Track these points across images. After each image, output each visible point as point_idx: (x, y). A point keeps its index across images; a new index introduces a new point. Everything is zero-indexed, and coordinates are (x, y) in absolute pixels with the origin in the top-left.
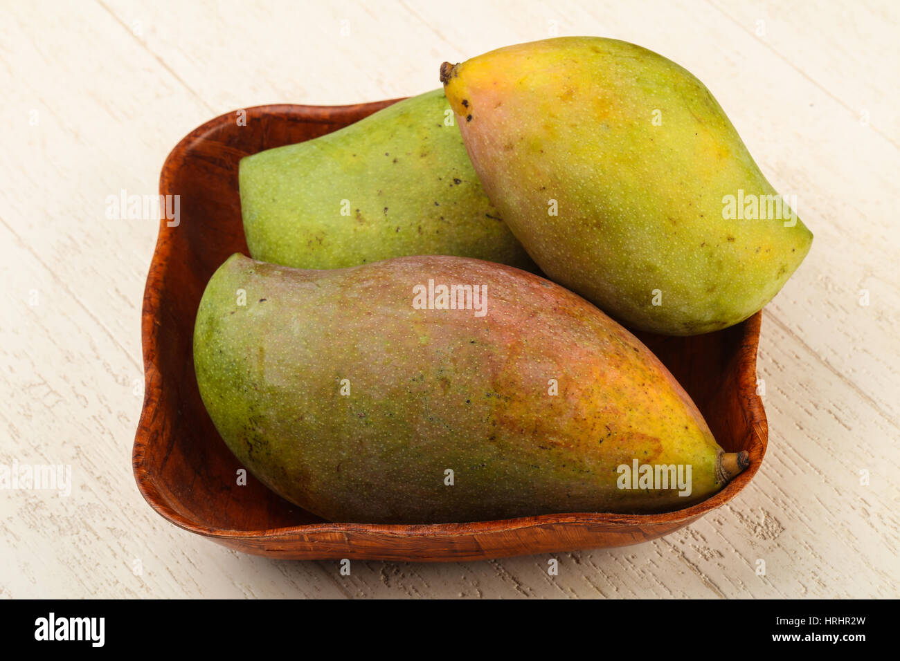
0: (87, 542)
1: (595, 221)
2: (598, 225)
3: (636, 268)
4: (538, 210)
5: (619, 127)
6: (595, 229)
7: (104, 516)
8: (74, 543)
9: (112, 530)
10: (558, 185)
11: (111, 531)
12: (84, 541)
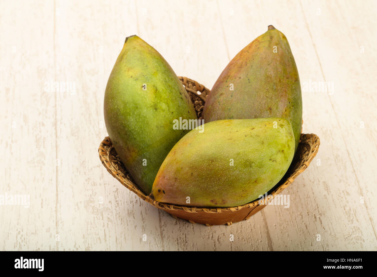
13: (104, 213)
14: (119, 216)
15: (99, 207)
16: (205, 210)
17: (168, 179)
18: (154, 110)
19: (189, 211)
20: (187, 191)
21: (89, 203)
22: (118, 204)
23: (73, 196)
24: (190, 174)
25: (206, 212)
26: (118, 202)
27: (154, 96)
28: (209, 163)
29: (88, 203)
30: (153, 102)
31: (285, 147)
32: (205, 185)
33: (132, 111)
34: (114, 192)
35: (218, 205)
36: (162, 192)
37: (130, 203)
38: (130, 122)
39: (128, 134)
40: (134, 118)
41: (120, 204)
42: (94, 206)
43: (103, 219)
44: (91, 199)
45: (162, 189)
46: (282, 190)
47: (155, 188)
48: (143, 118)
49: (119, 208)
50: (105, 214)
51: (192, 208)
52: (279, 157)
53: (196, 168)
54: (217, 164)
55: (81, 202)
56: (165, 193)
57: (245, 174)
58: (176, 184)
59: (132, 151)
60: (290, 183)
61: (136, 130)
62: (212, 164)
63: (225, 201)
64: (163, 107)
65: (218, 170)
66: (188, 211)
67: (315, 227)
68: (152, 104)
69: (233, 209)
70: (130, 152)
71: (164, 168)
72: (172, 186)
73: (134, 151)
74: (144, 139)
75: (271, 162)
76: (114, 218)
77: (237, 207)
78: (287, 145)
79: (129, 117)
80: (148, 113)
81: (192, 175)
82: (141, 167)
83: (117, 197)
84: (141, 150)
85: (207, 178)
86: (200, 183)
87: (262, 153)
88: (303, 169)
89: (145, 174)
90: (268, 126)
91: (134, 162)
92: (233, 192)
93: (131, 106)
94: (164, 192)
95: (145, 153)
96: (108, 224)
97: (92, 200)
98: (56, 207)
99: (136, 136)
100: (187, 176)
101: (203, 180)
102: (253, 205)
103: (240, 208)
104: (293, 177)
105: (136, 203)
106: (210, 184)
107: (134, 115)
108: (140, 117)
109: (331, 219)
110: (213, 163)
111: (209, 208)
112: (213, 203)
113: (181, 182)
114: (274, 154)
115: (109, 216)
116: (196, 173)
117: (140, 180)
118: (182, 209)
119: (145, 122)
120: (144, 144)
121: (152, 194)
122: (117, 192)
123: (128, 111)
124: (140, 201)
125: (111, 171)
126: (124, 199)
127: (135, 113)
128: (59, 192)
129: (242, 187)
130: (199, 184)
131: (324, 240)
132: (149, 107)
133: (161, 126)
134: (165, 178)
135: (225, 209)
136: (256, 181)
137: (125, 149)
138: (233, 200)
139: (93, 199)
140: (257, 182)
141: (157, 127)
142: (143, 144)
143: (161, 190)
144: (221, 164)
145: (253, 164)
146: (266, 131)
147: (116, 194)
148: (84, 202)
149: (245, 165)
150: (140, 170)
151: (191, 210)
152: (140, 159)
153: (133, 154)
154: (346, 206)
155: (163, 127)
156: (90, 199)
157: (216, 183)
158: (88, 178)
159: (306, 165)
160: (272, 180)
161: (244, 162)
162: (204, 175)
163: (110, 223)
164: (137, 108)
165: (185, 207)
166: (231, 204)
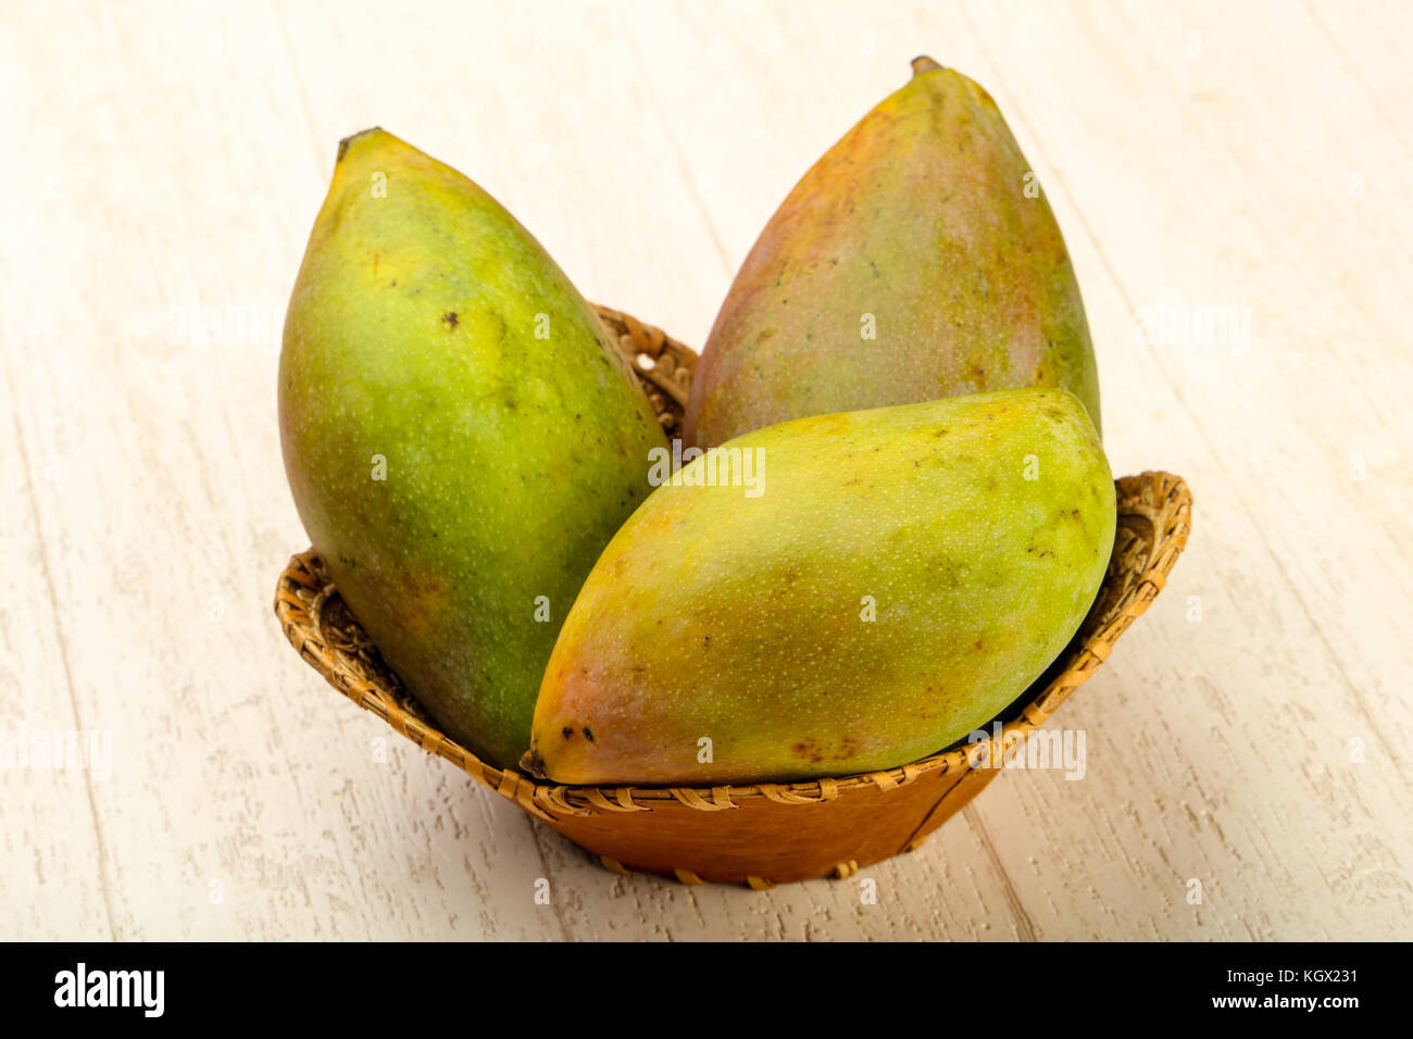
7: (333, 877)
8: (271, 901)
11: (331, 900)
12: (286, 902)
13: (308, 881)
14: (377, 886)
15: (286, 856)
16: (771, 792)
17: (604, 678)
18: (506, 410)
19: (702, 805)
20: (693, 713)
21: (238, 845)
22: (361, 838)
23: (167, 824)
24: (696, 642)
25: (776, 798)
26: (360, 831)
27: (498, 354)
28: (776, 586)
29: (234, 844)
30: (496, 377)
31: (1080, 495)
32: (768, 678)
33: (413, 419)
34: (336, 793)
35: (825, 766)
36: (582, 734)
37: (411, 833)
38: (410, 465)
39: (403, 517)
40: (423, 449)
41: (370, 839)
42: (262, 857)
43: (308, 904)
44: (245, 831)
45: (580, 721)
46: (1066, 693)
47: (544, 725)
48: (462, 446)
49: (371, 853)
50: (315, 881)
51: (715, 791)
52: (1064, 538)
53: (723, 613)
54: (813, 587)
55: (203, 846)
56: (592, 739)
57: (934, 618)
58: (640, 693)
59: (427, 591)
60: (1097, 661)
61: (438, 496)
62: (791, 588)
63: (853, 742)
64: (538, 396)
65: (820, 611)
66: (698, 802)
67: (1201, 853)
68: (494, 385)
69: (886, 781)
70: (418, 596)
71: (576, 634)
72: (622, 702)
73: (435, 587)
74: (474, 533)
75: (1034, 556)
76: (354, 895)
77: (900, 771)
78: (1089, 490)
79: (400, 445)
80: (480, 422)
81: (706, 645)
82: (467, 655)
83: (353, 811)
84: (465, 578)
85: (774, 647)
86: (745, 674)
87: (993, 523)
88: (1143, 600)
89: (488, 678)
90: (999, 418)
91: (436, 637)
92: (890, 698)
93: (406, 400)
94: (588, 733)
95: (481, 593)
96: (333, 919)
97: (252, 833)
98: (102, 877)
99: (440, 521)
100: (686, 652)
101: (759, 660)
102: (963, 762)
103: (912, 773)
104: (1106, 636)
105: (436, 827)
106: (790, 676)
107: (423, 438)
108: (449, 441)
109: (1259, 818)
110: (794, 584)
111: (789, 780)
112: (803, 757)
113: (664, 682)
114: (1042, 527)
115: (334, 890)
116: (724, 635)
117: (467, 707)
118: (672, 798)
119: (473, 461)
120: (473, 552)
121: (535, 753)
122: (348, 793)
123: (396, 422)
124: (453, 818)
125: (344, 682)
126: (386, 819)
127: (428, 428)
128: (102, 816)
129: (923, 674)
130: (743, 679)
131: (1245, 900)
132: (481, 399)
133: (540, 475)
134: (591, 674)
135: (855, 781)
136: (979, 645)
137: (394, 582)
138: (887, 736)
139: (254, 828)
140: (985, 645)
141: (523, 478)
142: (469, 553)
143: (575, 728)
144: (830, 583)
145: (964, 574)
146: (995, 439)
147: (347, 801)
148: (218, 844)
149: (928, 580)
150: (468, 667)
151: (711, 796)
152: (463, 617)
153: (432, 601)
154: (1309, 760)
155: (548, 476)
156: (239, 829)
157: (817, 667)
158: (219, 751)
159: (1153, 585)
160: (1042, 639)
161: (926, 565)
162: (760, 637)
163: (339, 915)
164: (432, 405)
165: (683, 790)
166: (879, 755)
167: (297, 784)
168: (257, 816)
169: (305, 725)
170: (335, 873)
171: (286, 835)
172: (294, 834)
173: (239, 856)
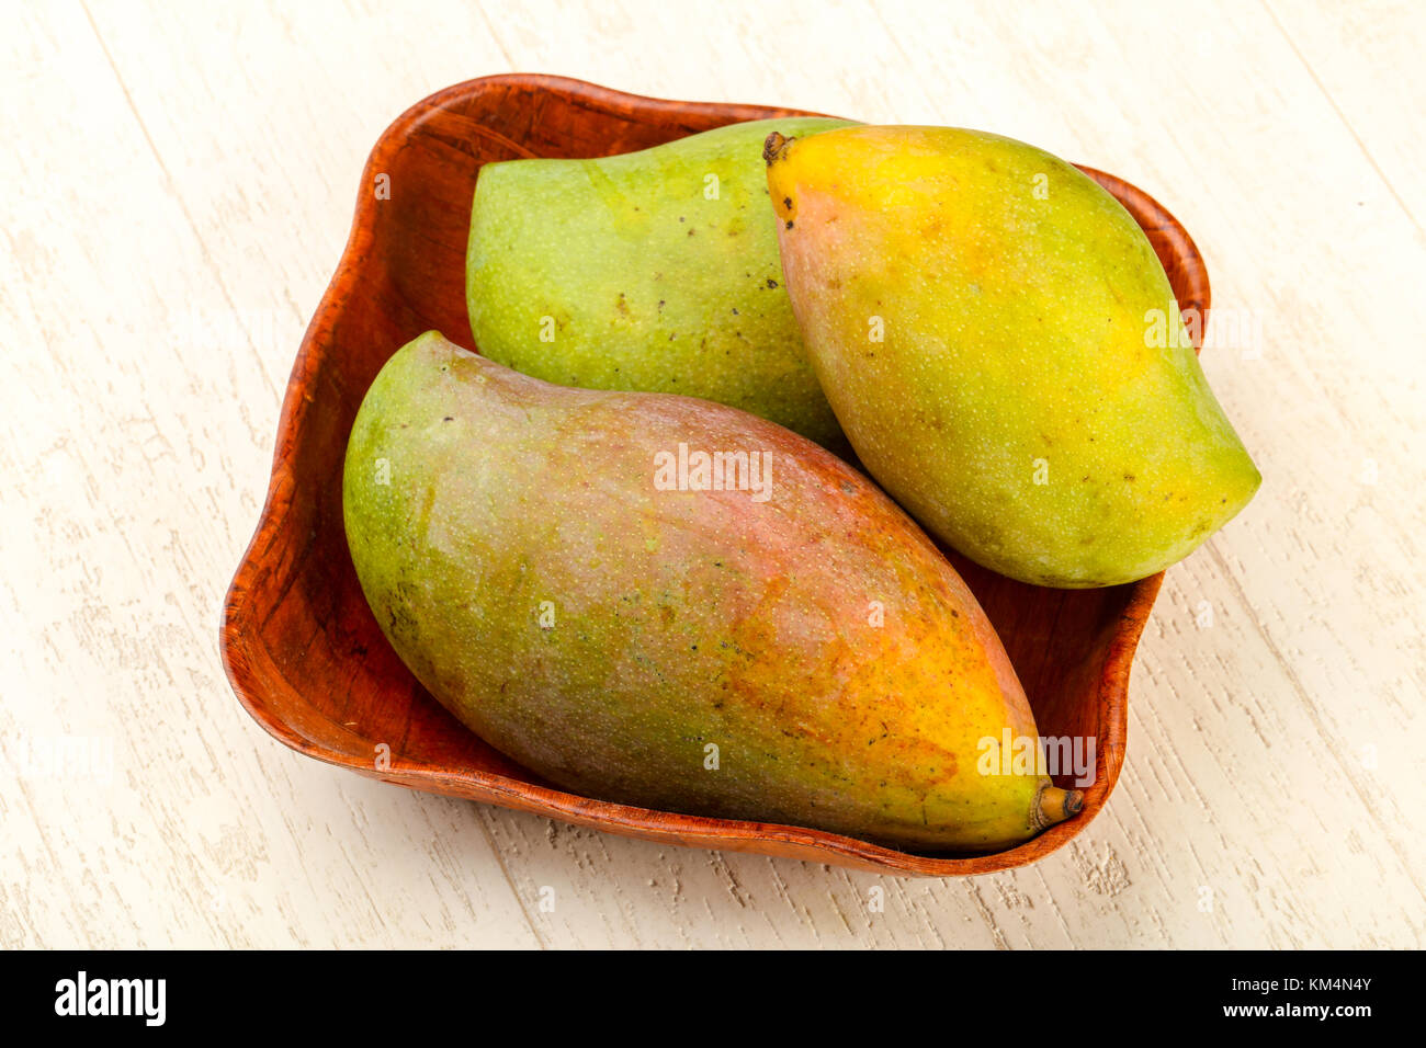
0: (155, 685)
1: (934, 419)
2: (938, 425)
3: (981, 493)
4: (859, 380)
5: (995, 293)
6: (932, 428)
7: (187, 648)
8: (136, 683)
9: (192, 673)
10: (892, 355)
11: (192, 675)
12: (151, 683)
167: (127, 541)
168: (98, 583)
169: (117, 469)
170: (187, 643)
171: (130, 603)
172: (138, 601)
173: (93, 633)
